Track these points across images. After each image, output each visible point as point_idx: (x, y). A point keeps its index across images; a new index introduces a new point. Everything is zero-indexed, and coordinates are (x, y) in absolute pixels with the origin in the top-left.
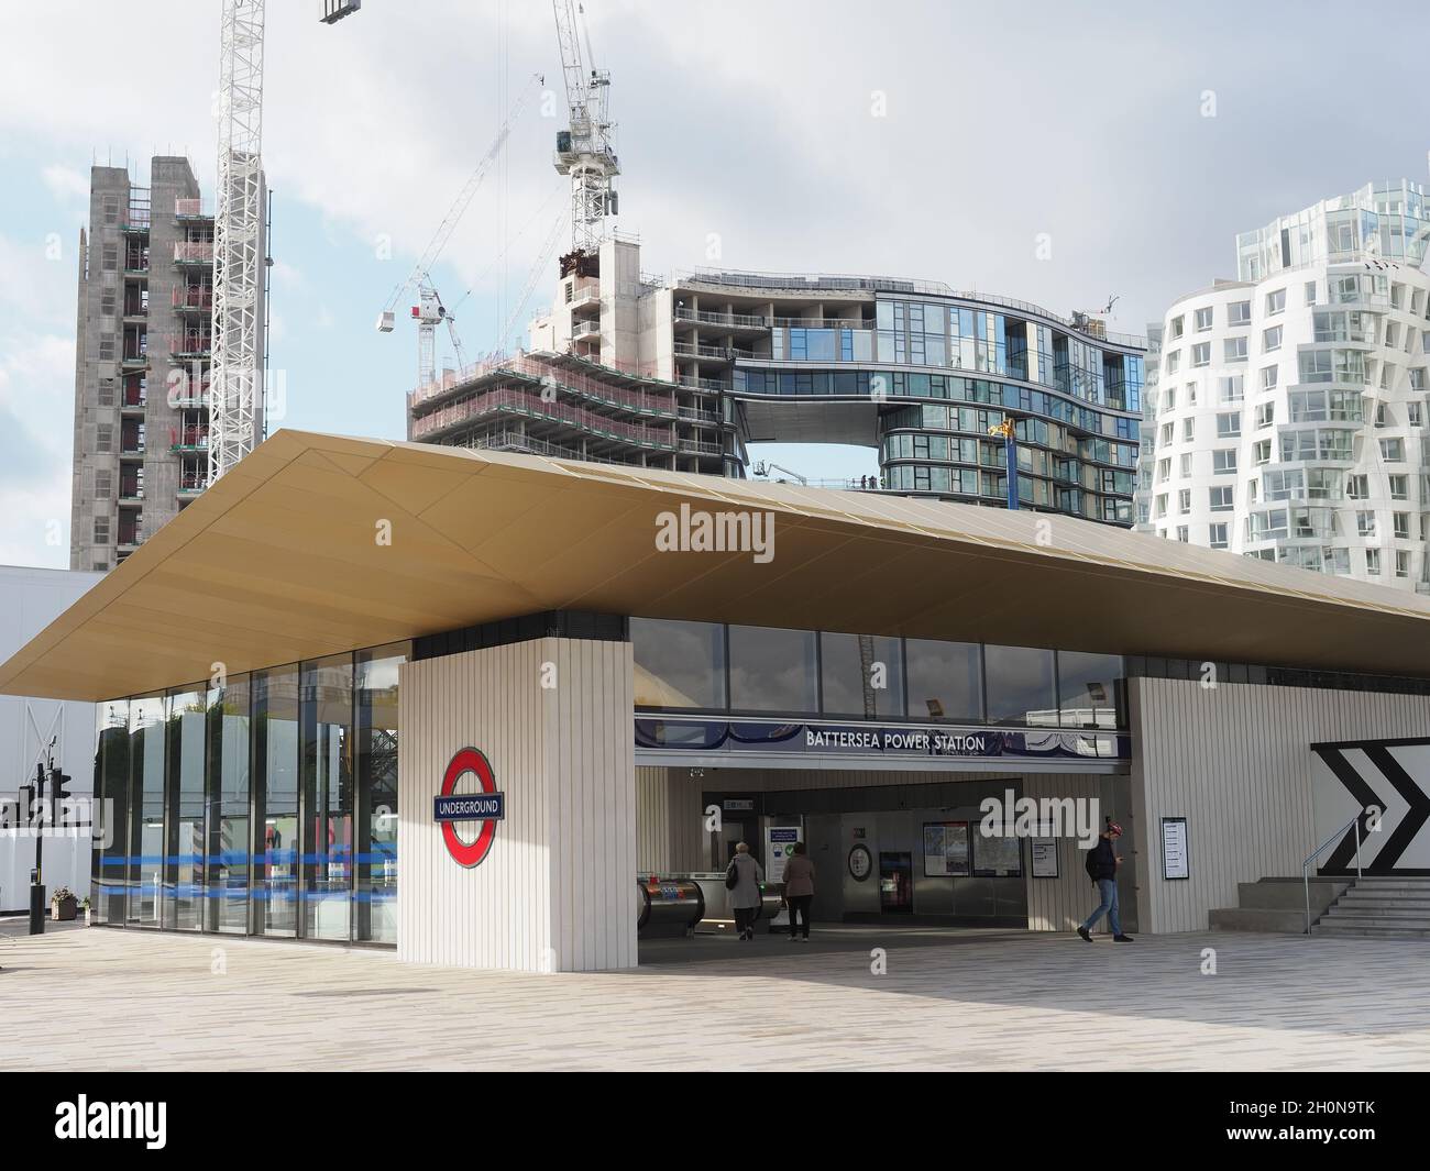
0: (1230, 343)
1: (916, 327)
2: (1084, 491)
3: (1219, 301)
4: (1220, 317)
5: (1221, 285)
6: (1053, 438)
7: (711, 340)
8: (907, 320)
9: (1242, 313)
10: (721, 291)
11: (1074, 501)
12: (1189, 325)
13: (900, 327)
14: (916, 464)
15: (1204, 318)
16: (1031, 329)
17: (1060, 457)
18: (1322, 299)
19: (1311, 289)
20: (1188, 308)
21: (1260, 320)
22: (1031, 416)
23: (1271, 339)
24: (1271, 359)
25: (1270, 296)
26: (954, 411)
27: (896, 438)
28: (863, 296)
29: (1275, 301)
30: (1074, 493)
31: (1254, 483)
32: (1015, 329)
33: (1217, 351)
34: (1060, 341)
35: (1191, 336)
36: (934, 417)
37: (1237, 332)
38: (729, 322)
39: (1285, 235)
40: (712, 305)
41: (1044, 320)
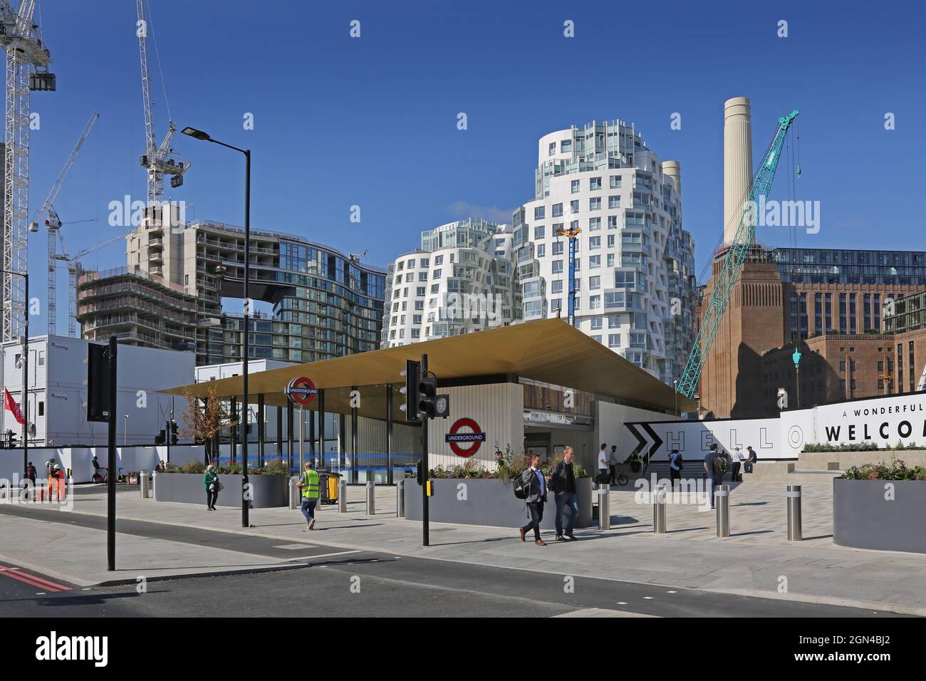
0: (421, 274)
1: (295, 255)
2: (352, 326)
3: (417, 257)
4: (418, 263)
5: (419, 251)
6: (343, 304)
7: (211, 252)
8: (292, 252)
9: (425, 263)
10: (217, 231)
11: (349, 329)
12: (406, 265)
13: (289, 254)
14: (293, 311)
15: (411, 263)
16: (337, 259)
17: (345, 312)
18: (456, 260)
19: (452, 256)
20: (405, 259)
21: (432, 267)
22: (335, 295)
23: (437, 274)
24: (436, 282)
25: (437, 257)
26: (308, 291)
27: (285, 300)
28: (275, 240)
29: (439, 260)
30: (349, 326)
31: (428, 328)
32: (331, 260)
33: (416, 277)
34: (346, 266)
35: (405, 271)
36: (300, 292)
37: (424, 270)
38: (218, 245)
39: (440, 233)
40: (212, 237)
41: (342, 257)
